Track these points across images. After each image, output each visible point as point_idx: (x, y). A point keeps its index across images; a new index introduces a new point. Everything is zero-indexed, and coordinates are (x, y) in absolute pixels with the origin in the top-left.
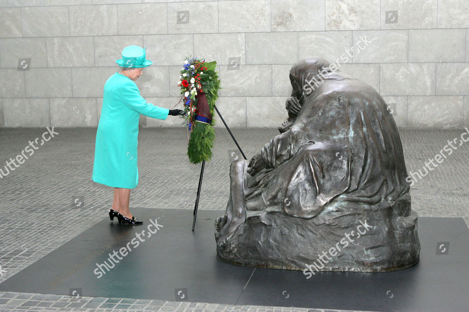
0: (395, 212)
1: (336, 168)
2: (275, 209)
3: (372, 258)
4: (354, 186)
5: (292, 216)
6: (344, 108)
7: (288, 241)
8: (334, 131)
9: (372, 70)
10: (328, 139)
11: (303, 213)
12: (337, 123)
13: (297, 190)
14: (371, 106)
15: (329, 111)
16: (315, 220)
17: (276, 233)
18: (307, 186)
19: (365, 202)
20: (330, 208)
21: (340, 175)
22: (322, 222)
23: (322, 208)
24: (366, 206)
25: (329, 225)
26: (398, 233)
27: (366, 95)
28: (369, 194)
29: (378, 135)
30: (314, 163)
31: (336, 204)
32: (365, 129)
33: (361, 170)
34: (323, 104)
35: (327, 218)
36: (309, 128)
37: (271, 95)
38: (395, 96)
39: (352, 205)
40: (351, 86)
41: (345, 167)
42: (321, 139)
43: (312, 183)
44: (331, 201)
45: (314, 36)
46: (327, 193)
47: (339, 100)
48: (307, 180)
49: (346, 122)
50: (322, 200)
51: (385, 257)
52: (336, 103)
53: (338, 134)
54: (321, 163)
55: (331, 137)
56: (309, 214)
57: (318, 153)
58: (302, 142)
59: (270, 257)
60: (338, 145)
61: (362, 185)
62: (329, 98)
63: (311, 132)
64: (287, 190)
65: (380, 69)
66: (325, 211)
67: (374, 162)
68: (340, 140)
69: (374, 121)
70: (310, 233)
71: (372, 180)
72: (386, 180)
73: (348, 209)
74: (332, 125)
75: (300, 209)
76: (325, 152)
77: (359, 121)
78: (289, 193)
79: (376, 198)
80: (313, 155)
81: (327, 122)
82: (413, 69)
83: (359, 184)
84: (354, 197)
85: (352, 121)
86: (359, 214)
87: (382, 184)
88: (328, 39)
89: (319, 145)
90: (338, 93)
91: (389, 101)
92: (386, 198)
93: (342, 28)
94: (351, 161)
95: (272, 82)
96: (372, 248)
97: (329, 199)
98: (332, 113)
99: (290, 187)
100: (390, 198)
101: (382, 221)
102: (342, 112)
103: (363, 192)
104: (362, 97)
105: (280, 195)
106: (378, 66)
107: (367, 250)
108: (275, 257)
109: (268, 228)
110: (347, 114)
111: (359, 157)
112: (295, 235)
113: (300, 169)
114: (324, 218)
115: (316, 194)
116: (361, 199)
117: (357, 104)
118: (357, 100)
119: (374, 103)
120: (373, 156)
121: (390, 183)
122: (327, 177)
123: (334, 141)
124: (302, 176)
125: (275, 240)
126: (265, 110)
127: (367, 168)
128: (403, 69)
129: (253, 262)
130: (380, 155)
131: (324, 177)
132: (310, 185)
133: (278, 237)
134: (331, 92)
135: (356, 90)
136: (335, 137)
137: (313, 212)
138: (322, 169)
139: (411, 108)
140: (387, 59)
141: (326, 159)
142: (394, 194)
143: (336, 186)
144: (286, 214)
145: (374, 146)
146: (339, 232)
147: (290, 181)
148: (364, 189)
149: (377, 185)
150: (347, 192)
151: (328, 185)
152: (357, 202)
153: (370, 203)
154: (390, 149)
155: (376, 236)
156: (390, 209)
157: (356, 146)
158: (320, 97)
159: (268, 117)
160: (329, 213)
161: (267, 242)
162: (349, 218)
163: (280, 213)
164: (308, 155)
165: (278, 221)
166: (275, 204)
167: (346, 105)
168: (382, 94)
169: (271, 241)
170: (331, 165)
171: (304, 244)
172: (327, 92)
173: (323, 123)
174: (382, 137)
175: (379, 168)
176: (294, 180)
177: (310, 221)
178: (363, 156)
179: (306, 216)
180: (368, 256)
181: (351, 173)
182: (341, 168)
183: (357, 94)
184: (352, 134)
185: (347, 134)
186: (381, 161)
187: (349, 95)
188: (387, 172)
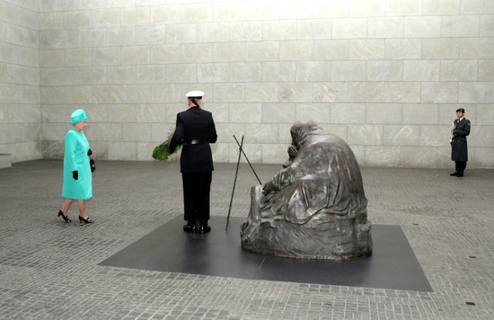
0: (357, 221)
1: (320, 192)
2: (280, 217)
3: (342, 251)
4: (331, 204)
5: (290, 222)
6: (325, 153)
7: (288, 238)
8: (319, 168)
9: (343, 128)
10: (314, 173)
11: (298, 220)
12: (321, 163)
13: (294, 205)
14: (342, 152)
15: (315, 155)
16: (305, 225)
17: (280, 233)
18: (301, 203)
19: (338, 214)
20: (315, 218)
21: (322, 196)
22: (309, 226)
23: (310, 218)
24: (339, 217)
25: (314, 229)
26: (359, 234)
27: (340, 145)
28: (341, 209)
29: (347, 171)
30: (305, 189)
31: (319, 215)
32: (338, 167)
33: (336, 193)
34: (312, 150)
35: (313, 224)
36: (302, 165)
37: (278, 143)
38: (357, 145)
39: (330, 216)
40: (330, 139)
41: (325, 191)
42: (310, 173)
43: (304, 201)
44: (316, 213)
45: (306, 106)
46: (313, 207)
47: (322, 148)
48: (301, 199)
49: (326, 162)
50: (310, 212)
51: (350, 250)
52: (320, 150)
53: (321, 170)
54: (310, 188)
55: (316, 172)
56: (301, 221)
57: (308, 182)
58: (298, 174)
59: (276, 248)
60: (321, 177)
61: (336, 203)
62: (316, 146)
63: (304, 168)
64: (287, 205)
65: (348, 127)
66: (312, 220)
67: (344, 188)
68: (322, 173)
69: (344, 162)
70: (302, 234)
71: (342, 200)
72: (351, 200)
73: (327, 218)
74: (317, 164)
75: (295, 217)
76: (313, 181)
77: (334, 162)
78: (289, 207)
79: (345, 212)
80: (305, 183)
81: (314, 162)
82: (369, 128)
83: (334, 203)
84: (331, 211)
85: (330, 161)
86: (334, 222)
87: (349, 203)
88: (315, 108)
89: (309, 177)
90: (321, 143)
91: (354, 150)
92: (351, 212)
93: (324, 101)
94: (329, 187)
96: (341, 244)
97: (314, 212)
98: (318, 156)
99: (290, 203)
100: (354, 212)
101: (349, 227)
102: (324, 155)
104: (337, 147)
105: (283, 209)
107: (338, 245)
108: (279, 249)
109: (275, 230)
110: (327, 157)
111: (335, 185)
112: (292, 234)
113: (296, 192)
114: (311, 224)
115: (306, 208)
116: (335, 212)
117: (334, 150)
118: (333, 148)
119: (345, 150)
121: (354, 202)
122: (313, 198)
123: (318, 174)
124: (298, 197)
125: (279, 238)
126: (274, 152)
127: (339, 192)
128: (362, 128)
129: (265, 252)
130: (348, 184)
131: (311, 197)
132: (303, 203)
133: (281, 236)
134: (317, 142)
135: (333, 141)
136: (319, 172)
137: (304, 220)
138: (310, 192)
139: (367, 153)
140: (353, 121)
141: (313, 185)
142: (356, 209)
143: (319, 203)
144: (286, 221)
145: (344, 178)
146: (320, 234)
147: (289, 199)
148: (337, 206)
149: (346, 204)
150: (326, 208)
151: (314, 203)
152: (332, 214)
153: (341, 215)
155: (344, 237)
156: (354, 219)
157: (332, 178)
158: (310, 145)
159: (276, 157)
160: (315, 221)
161: (274, 239)
162: (328, 224)
163: (283, 220)
164: (301, 183)
165: (282, 226)
166: (280, 214)
167: (327, 151)
168: (349, 144)
169: (277, 238)
170: (316, 190)
171: (298, 240)
172: (314, 143)
173: (312, 162)
174: (349, 172)
175: (347, 192)
176: (292, 199)
177: (302, 226)
178: (337, 184)
179: (300, 223)
180: (339, 249)
181: (329, 195)
182: (323, 192)
183: (333, 144)
184: (330, 170)
185: (327, 170)
186: (349, 188)
187: (329, 145)
188: (352, 195)
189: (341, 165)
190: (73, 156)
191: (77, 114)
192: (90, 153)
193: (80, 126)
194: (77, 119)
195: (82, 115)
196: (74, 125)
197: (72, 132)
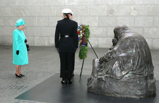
0: (148, 78)
1: (129, 62)
2: (108, 75)
3: (140, 93)
4: (135, 69)
5: (113, 78)
6: (132, 42)
7: (112, 86)
8: (128, 50)
9: (141, 29)
10: (126, 52)
11: (117, 77)
12: (129, 47)
13: (115, 69)
14: (141, 42)
15: (127, 43)
16: (121, 80)
17: (107, 84)
18: (118, 68)
19: (138, 74)
20: (126, 76)
21: (130, 65)
22: (123, 80)
23: (124, 76)
24: (138, 76)
25: (126, 82)
26: (149, 85)
27: (140, 38)
28: (140, 72)
29: (143, 52)
30: (121, 61)
31: (128, 75)
32: (139, 49)
33: (137, 63)
34: (125, 41)
35: (125, 79)
36: (120, 48)
37: (107, 37)
38: (149, 38)
39: (134, 75)
40: (134, 35)
41: (132, 62)
42: (124, 52)
43: (120, 67)
44: (127, 73)
45: (122, 18)
46: (125, 71)
47: (130, 39)
48: (119, 66)
49: (132, 47)
50: (124, 73)
51: (144, 93)
52: (129, 40)
53: (129, 51)
54: (123, 60)
55: (127, 52)
56: (119, 77)
57: (122, 57)
58: (117, 53)
59: (105, 91)
60: (130, 54)
61: (137, 68)
62: (127, 39)
63: (121, 50)
64: (112, 69)
65: (143, 29)
66: (124, 77)
67: (142, 61)
68: (130, 53)
69: (142, 47)
70: (119, 84)
71: (141, 67)
72: (145, 67)
73: (132, 76)
74: (128, 48)
75: (116, 76)
76: (125, 57)
77: (137, 47)
78: (112, 70)
79: (142, 73)
80: (121, 58)
81: (126, 47)
82: (155, 29)
83: (136, 68)
84: (135, 72)
85: (135, 47)
86: (136, 78)
87: (144, 68)
88: (126, 19)
89: (123, 54)
90: (130, 37)
91: (147, 40)
92: (145, 73)
93: (131, 15)
94: (134, 60)
95: (107, 33)
96: (140, 90)
97: (126, 73)
98: (128, 44)
99: (113, 68)
100: (147, 73)
101: (144, 81)
102: (131, 43)
103: (137, 71)
104: (138, 39)
105: (109, 71)
106: (143, 28)
107: (138, 90)
108: (107, 92)
109: (105, 82)
110: (133, 44)
111: (137, 59)
112: (114, 84)
113: (116, 62)
114: (124, 79)
115: (122, 71)
116: (137, 73)
117: (136, 41)
118: (136, 39)
119: (142, 41)
120: (141, 59)
121: (147, 68)
122: (125, 65)
123: (128, 53)
124: (117, 65)
125: (107, 86)
126: (104, 42)
127: (139, 63)
128: (151, 29)
129: (100, 93)
130: (144, 58)
131: (124, 65)
132: (120, 68)
133: (108, 85)
134: (127, 36)
135: (136, 36)
136: (129, 52)
137: (120, 77)
138: (124, 62)
139: (154, 43)
140: (146, 26)
141: (125, 59)
142: (148, 72)
143: (128, 68)
144: (111, 77)
145: (142, 55)
146: (129, 84)
147: (113, 66)
148: (138, 70)
149: (142, 69)
150: (132, 71)
151: (126, 68)
152: (135, 74)
153: (140, 75)
154: (147, 56)
155: (141, 86)
156: (146, 77)
157: (136, 55)
158: (124, 38)
159: (105, 44)
160: (126, 77)
161: (104, 86)
162: (133, 79)
163: (109, 77)
164: (119, 58)
165: (108, 80)
166: (108, 74)
167: (133, 41)
169: (106, 86)
170: (127, 61)
171: (117, 87)
172: (126, 37)
173: (125, 47)
174: (144, 52)
175: (143, 63)
176: (114, 66)
177: (119, 80)
178: (138, 58)
179: (118, 78)
180: (139, 93)
181: (134, 64)
182: (130, 62)
183: (136, 37)
184: (134, 51)
185: (133, 51)
186: (144, 61)
187: (134, 38)
188: (146, 64)
189: (140, 48)
190: (17, 43)
191: (20, 21)
192: (26, 41)
193: (21, 27)
194: (19, 24)
195: (22, 22)
196: (18, 27)
197: (16, 30)
